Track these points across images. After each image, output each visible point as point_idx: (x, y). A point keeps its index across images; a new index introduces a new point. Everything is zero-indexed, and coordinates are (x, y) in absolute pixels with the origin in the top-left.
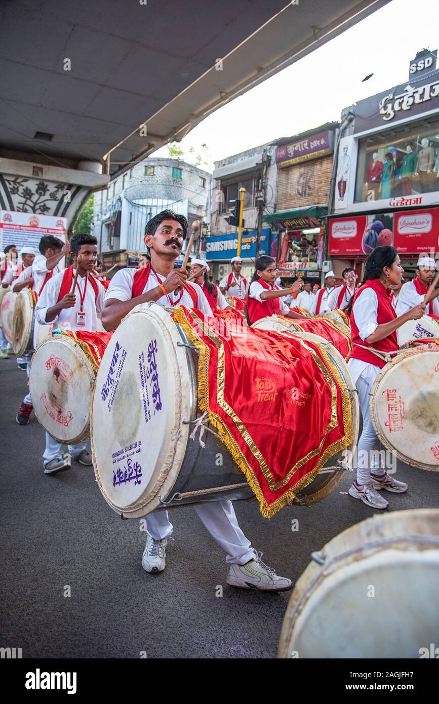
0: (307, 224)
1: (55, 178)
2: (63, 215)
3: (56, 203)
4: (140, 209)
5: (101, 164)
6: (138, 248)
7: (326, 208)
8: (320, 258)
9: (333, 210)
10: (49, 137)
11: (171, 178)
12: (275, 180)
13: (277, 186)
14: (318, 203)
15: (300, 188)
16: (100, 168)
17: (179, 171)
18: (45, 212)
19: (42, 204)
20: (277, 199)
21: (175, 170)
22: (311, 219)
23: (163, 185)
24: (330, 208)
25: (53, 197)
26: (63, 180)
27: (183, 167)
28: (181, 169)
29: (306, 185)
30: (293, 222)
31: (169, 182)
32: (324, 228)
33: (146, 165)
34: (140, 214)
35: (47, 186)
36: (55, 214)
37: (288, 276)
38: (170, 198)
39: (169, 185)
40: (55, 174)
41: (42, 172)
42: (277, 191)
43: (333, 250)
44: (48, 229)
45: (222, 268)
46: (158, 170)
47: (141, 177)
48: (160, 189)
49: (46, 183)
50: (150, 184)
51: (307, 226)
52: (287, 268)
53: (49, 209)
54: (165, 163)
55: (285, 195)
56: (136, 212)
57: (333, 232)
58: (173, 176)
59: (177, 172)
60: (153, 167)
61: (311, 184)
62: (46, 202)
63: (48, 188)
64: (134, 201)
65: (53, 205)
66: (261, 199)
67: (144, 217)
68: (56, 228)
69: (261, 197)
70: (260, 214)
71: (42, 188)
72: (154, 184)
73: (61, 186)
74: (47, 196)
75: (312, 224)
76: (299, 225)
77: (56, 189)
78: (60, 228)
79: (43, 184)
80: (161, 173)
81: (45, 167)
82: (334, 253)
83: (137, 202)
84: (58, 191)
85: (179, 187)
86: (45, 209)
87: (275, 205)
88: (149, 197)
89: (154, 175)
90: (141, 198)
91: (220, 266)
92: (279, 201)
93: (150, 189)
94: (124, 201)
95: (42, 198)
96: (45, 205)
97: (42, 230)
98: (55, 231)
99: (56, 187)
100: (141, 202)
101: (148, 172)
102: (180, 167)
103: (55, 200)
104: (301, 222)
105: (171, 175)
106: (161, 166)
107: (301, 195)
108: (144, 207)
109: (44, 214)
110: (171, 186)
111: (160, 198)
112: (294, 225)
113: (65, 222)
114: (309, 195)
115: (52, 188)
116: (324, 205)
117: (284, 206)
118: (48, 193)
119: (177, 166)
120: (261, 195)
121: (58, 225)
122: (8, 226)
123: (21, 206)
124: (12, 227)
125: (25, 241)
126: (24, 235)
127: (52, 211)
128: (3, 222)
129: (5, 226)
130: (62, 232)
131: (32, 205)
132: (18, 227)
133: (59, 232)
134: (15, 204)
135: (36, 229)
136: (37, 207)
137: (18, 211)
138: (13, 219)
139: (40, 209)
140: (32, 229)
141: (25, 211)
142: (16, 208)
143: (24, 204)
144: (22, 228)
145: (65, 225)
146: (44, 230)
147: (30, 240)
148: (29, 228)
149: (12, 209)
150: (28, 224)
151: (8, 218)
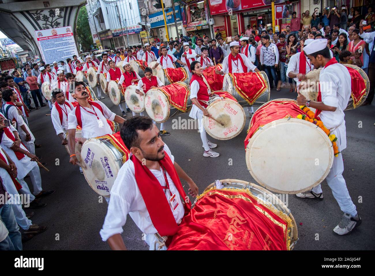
1: (57, 5)
2: (68, 25)
4: (111, 4)
8: (207, 17)
18: (58, 26)
19: (55, 22)
25: (60, 16)
26: (62, 5)
34: (112, 7)
36: (64, 26)
37: (194, 30)
40: (56, 3)
41: (49, 4)
43: (213, 12)
44: (63, 35)
45: (161, 30)
52: (192, 26)
53: (60, 23)
56: (109, 6)
62: (57, 20)
63: (56, 12)
65: (61, 21)
67: (114, 8)
68: (67, 33)
71: (52, 13)
73: (62, 9)
74: (57, 17)
79: (52, 10)
82: (213, 14)
84: (61, 12)
86: (58, 24)
91: (160, 29)
94: (101, 1)
95: (54, 19)
96: (57, 22)
98: (67, 35)
99: (59, 10)
103: (61, 18)
109: (58, 27)
113: (71, 28)
118: (56, 15)
121: (67, 31)
122: (42, 39)
123: (44, 26)
124: (44, 38)
125: (53, 44)
126: (52, 41)
127: (62, 24)
128: (38, 37)
129: (40, 39)
130: (71, 34)
131: (50, 24)
132: (47, 38)
133: (69, 35)
134: (41, 26)
135: (57, 36)
136: (53, 24)
137: (44, 29)
138: (43, 34)
139: (55, 25)
140: (55, 37)
141: (48, 28)
142: (42, 28)
143: (46, 24)
144: (49, 38)
145: (71, 30)
146: (61, 36)
147: (55, 43)
148: (53, 37)
149: (41, 29)
150: (52, 35)
151: (40, 34)
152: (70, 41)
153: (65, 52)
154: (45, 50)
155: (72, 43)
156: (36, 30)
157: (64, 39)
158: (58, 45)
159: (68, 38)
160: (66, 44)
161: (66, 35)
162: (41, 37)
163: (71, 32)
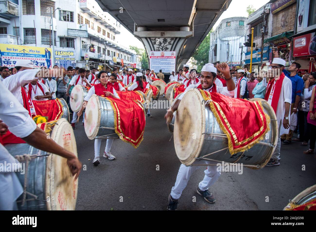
0: (284, 42)
1: (169, 36)
2: (174, 50)
3: (171, 46)
4: (225, 42)
5: (189, 27)
6: (224, 60)
7: (293, 32)
8: (289, 59)
9: (296, 33)
10: (163, 20)
11: (238, 26)
12: (272, 21)
13: (273, 24)
14: (290, 30)
15: (282, 23)
16: (188, 29)
17: (242, 22)
18: (167, 50)
19: (165, 47)
20: (273, 30)
21: (240, 22)
22: (285, 39)
23: (235, 30)
24: (295, 32)
25: (170, 43)
26: (173, 36)
27: (244, 20)
28: (243, 21)
29: (285, 21)
30: (278, 42)
31: (238, 28)
32: (291, 43)
33: (227, 21)
34: (225, 45)
35: (167, 39)
36: (171, 51)
38: (238, 36)
39: (238, 30)
40: (169, 34)
41: (164, 34)
42: (273, 26)
43: (295, 55)
44: (168, 57)
45: (253, 67)
46: (232, 23)
47: (225, 28)
48: (233, 32)
49: (166, 38)
50: (228, 30)
51: (284, 43)
53: (168, 48)
54: (235, 20)
55: (276, 28)
56: (223, 44)
57: (295, 45)
58: (239, 25)
59: (241, 23)
60: (230, 22)
61: (287, 20)
62: (167, 46)
63: (168, 40)
64: (222, 39)
65: (169, 47)
66: (263, 32)
67: (226, 45)
68: (171, 56)
69: (263, 31)
70: (263, 40)
71: (165, 41)
72: (230, 30)
73: (172, 39)
74: (167, 44)
75: (286, 42)
76: (281, 42)
77: (171, 40)
78: (173, 56)
79: (165, 39)
80: (234, 25)
81: (165, 32)
82: (295, 56)
83: (223, 39)
84: (171, 41)
85: (243, 30)
86: (167, 49)
87: (272, 34)
88: (228, 37)
89: (230, 26)
90: (225, 37)
92: (274, 31)
93: (229, 32)
94: (218, 39)
95: (166, 45)
96: (166, 47)
97: (166, 57)
99: (170, 39)
100: (225, 39)
101: (228, 25)
102: (243, 20)
103: (170, 45)
104: (281, 41)
105: (239, 24)
106: (233, 21)
107: (283, 26)
108: (226, 41)
109: (166, 51)
110: (239, 30)
111: (233, 36)
112: (278, 43)
113: (175, 53)
114: (286, 26)
115: (169, 40)
116: (293, 30)
117: (275, 33)
118: (167, 42)
119: (241, 20)
120: (263, 30)
121: (172, 55)
122: (153, 57)
123: (157, 49)
124: (154, 57)
125: (159, 62)
126: (159, 60)
127: (169, 49)
128: (151, 56)
129: (152, 57)
130: (174, 57)
131: (161, 48)
132: (157, 57)
133: (172, 57)
134: (155, 48)
135: (163, 57)
136: (164, 48)
137: (157, 51)
138: (155, 54)
139: (164, 49)
140: (162, 57)
141: (159, 50)
142: (156, 50)
143: (159, 48)
144: (158, 57)
145: (175, 54)
146: (167, 57)
147: (161, 62)
148: (161, 57)
149: (154, 50)
150: (160, 56)
151: (153, 54)
152: (172, 62)
153: (166, 69)
154: (153, 65)
155: (173, 64)
156: (152, 50)
157: (168, 60)
158: (163, 64)
159: (171, 60)
160: (168, 64)
161: (170, 57)
162: (153, 56)
163: (175, 56)
